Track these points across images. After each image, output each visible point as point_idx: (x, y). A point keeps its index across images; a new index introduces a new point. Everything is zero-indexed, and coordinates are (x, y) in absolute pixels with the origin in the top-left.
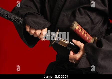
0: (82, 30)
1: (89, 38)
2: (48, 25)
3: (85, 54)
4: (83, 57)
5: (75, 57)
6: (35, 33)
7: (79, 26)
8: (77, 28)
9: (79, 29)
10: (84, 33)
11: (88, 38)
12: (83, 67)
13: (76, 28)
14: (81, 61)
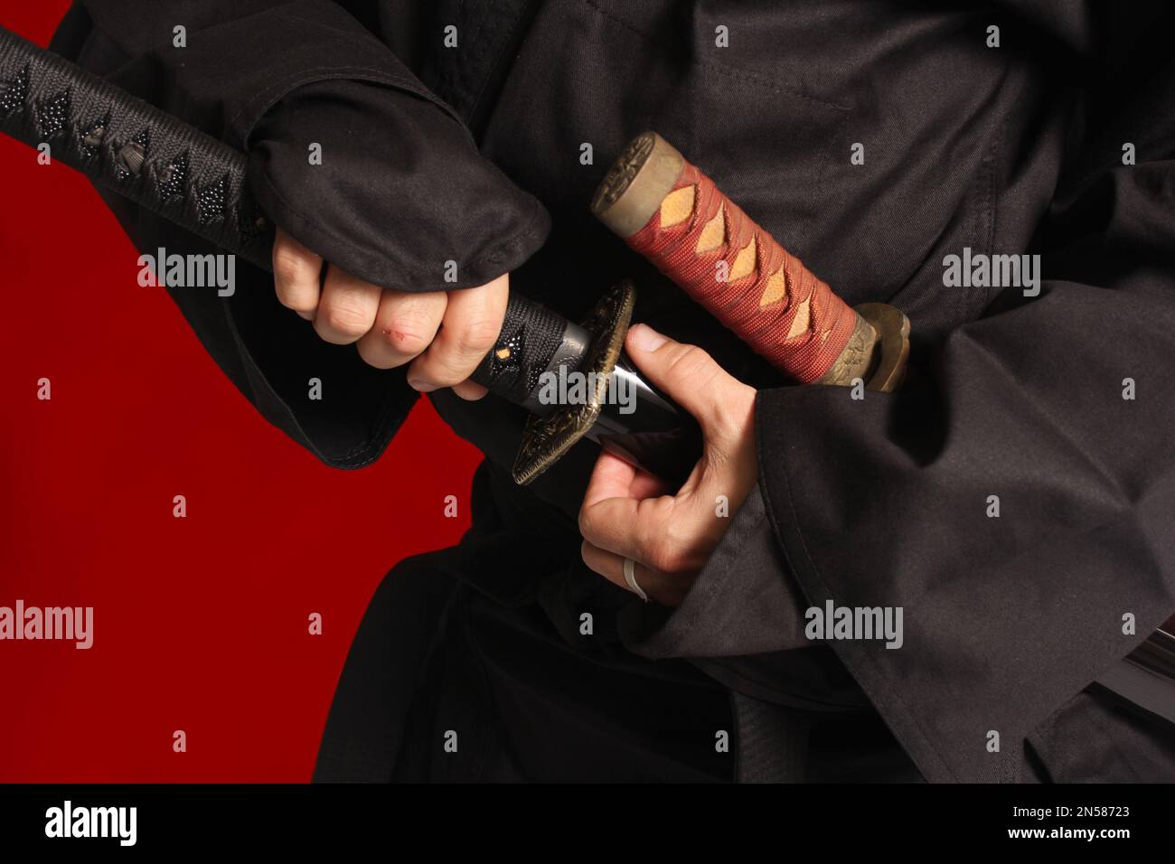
0: (726, 239)
1: (812, 325)
2: (519, 248)
3: (758, 504)
4: (732, 539)
5: (644, 536)
6: (381, 332)
7: (690, 190)
8: (673, 211)
9: (691, 229)
10: (750, 267)
11: (797, 328)
12: (728, 644)
13: (656, 216)
14: (703, 584)
